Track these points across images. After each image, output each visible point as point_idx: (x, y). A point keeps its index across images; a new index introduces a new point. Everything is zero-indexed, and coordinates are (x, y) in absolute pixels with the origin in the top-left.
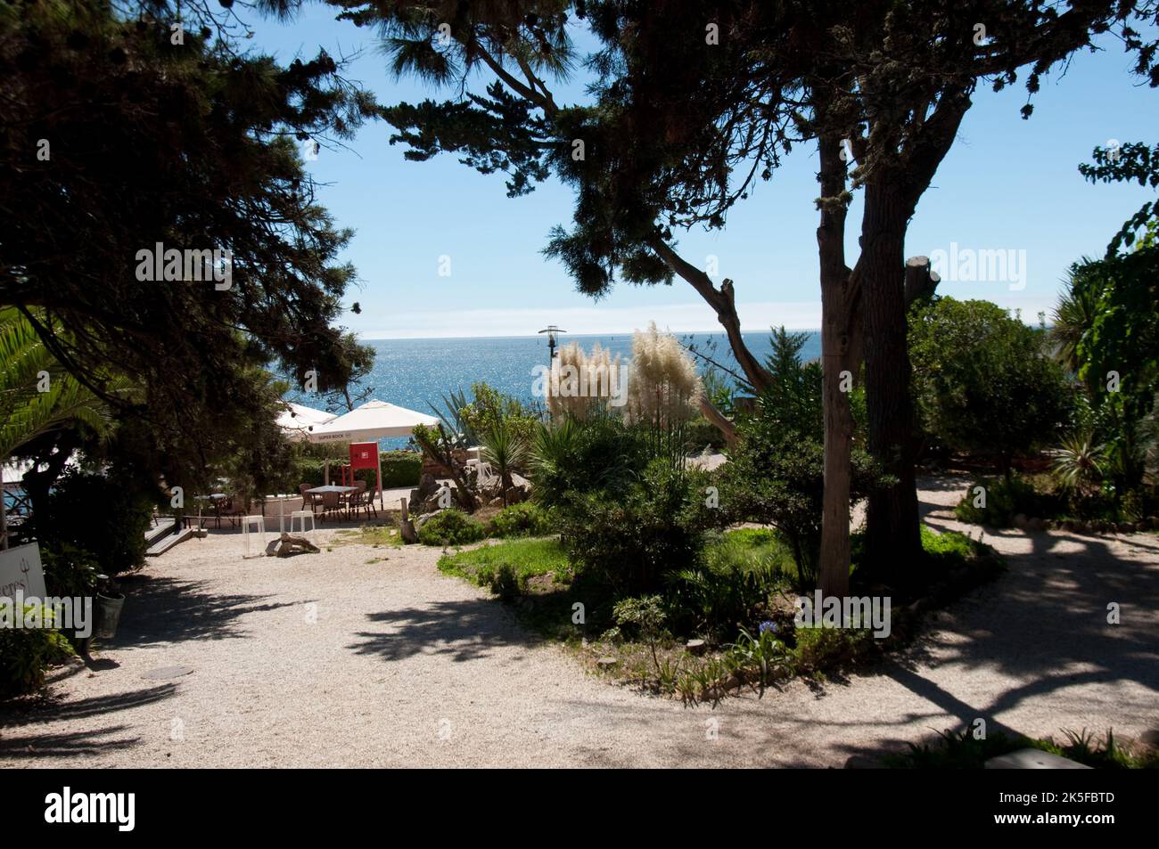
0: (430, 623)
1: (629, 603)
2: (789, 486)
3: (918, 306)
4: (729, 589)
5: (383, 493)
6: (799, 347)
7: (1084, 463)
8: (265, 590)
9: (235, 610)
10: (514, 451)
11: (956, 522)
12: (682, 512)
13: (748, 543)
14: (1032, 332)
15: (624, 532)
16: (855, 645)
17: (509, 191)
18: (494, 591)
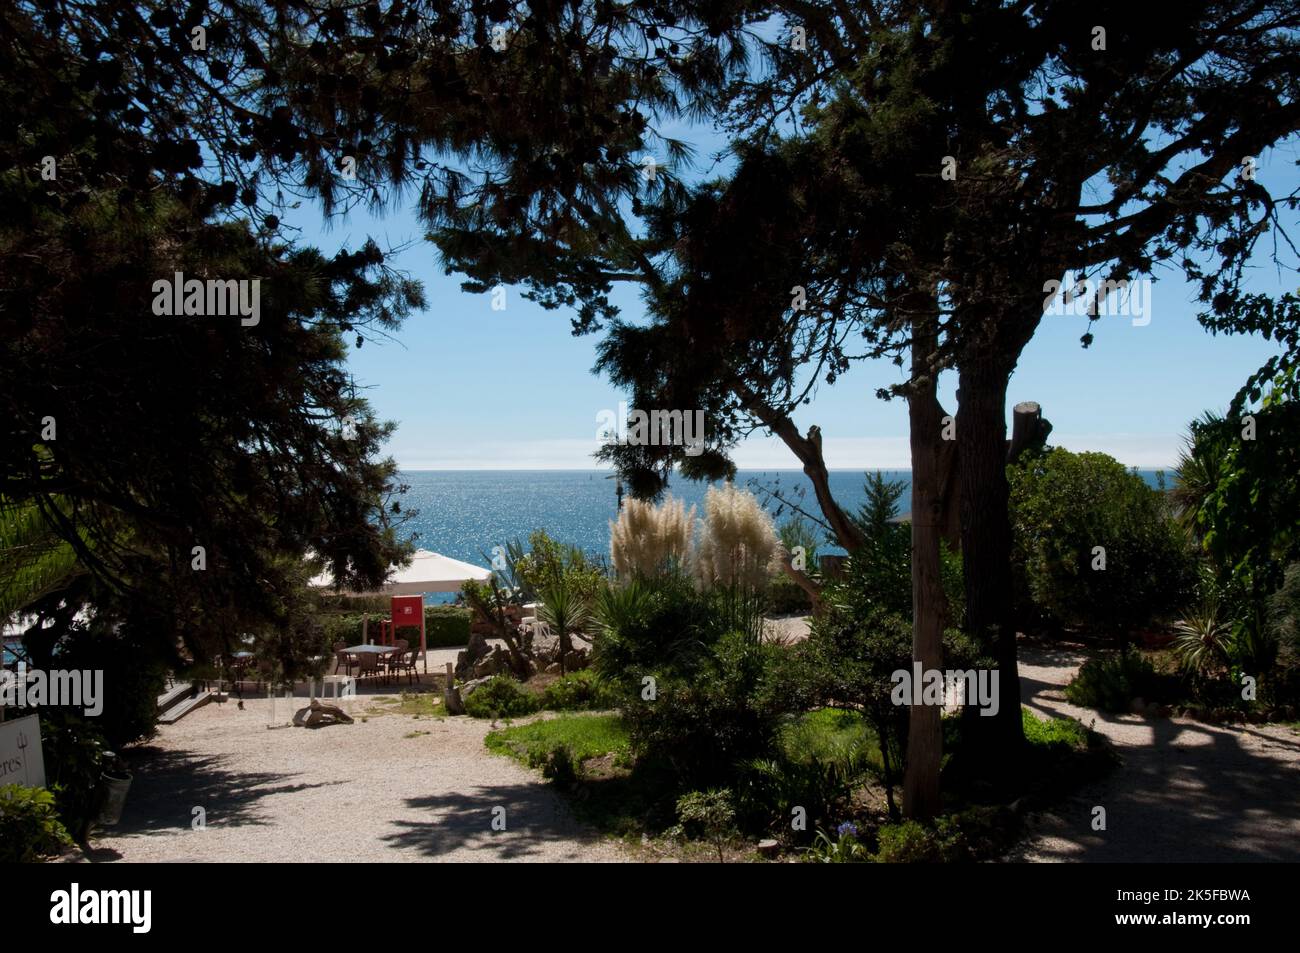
0: (474, 811)
1: (694, 797)
2: (874, 669)
3: (1027, 457)
4: (807, 782)
5: (427, 653)
6: (896, 496)
7: (1209, 642)
8: (291, 767)
9: (256, 791)
10: (575, 611)
11: (1066, 704)
12: (756, 694)
13: (832, 725)
14: (1151, 492)
15: (692, 713)
16: (945, 852)
17: (574, 329)
18: (546, 775)
